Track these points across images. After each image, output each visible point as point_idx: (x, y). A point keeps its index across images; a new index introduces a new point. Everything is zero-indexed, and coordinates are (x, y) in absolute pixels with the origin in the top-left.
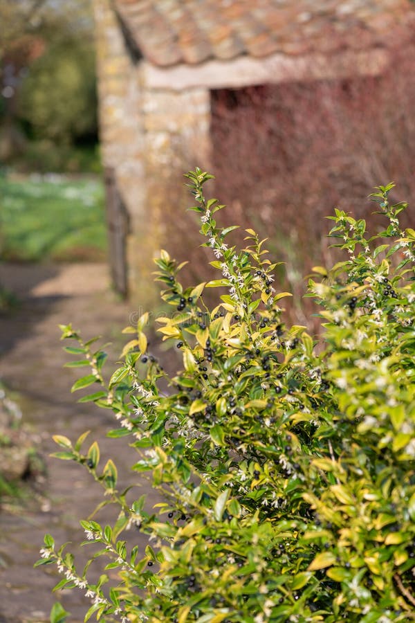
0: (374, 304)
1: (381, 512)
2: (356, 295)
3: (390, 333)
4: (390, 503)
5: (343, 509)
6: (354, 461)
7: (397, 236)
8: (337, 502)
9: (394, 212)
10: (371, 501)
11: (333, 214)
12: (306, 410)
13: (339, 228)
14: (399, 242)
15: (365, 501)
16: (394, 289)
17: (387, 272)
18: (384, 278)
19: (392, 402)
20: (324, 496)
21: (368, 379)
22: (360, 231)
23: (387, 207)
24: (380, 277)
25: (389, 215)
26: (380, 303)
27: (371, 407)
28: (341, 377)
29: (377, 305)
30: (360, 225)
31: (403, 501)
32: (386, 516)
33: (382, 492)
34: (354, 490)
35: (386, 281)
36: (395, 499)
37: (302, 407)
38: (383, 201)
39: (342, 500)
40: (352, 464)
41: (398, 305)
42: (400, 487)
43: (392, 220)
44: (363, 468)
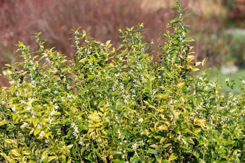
0: (32, 79)
1: (31, 160)
2: (23, 75)
3: (38, 90)
4: (35, 156)
5: (16, 158)
6: (20, 140)
7: (43, 52)
8: (14, 156)
9: (42, 43)
10: (27, 155)
11: (18, 44)
12: (4, 120)
13: (20, 49)
14: (43, 55)
15: (25, 155)
16: (40, 73)
17: (37, 66)
18: (36, 68)
19: (33, 117)
20: (9, 154)
21: (24, 108)
22: (27, 50)
23: (39, 41)
24: (34, 68)
25: (39, 44)
26: (34, 78)
27: (26, 119)
28: (14, 107)
29: (33, 79)
30: (27, 47)
31: (39, 155)
32: (33, 161)
33: (31, 152)
34: (21, 151)
35: (37, 70)
36: (36, 154)
37: (3, 119)
38: (37, 39)
39: (16, 155)
40: (20, 141)
41: (42, 79)
42: (38, 150)
43: (41, 46)
44: (24, 142)
